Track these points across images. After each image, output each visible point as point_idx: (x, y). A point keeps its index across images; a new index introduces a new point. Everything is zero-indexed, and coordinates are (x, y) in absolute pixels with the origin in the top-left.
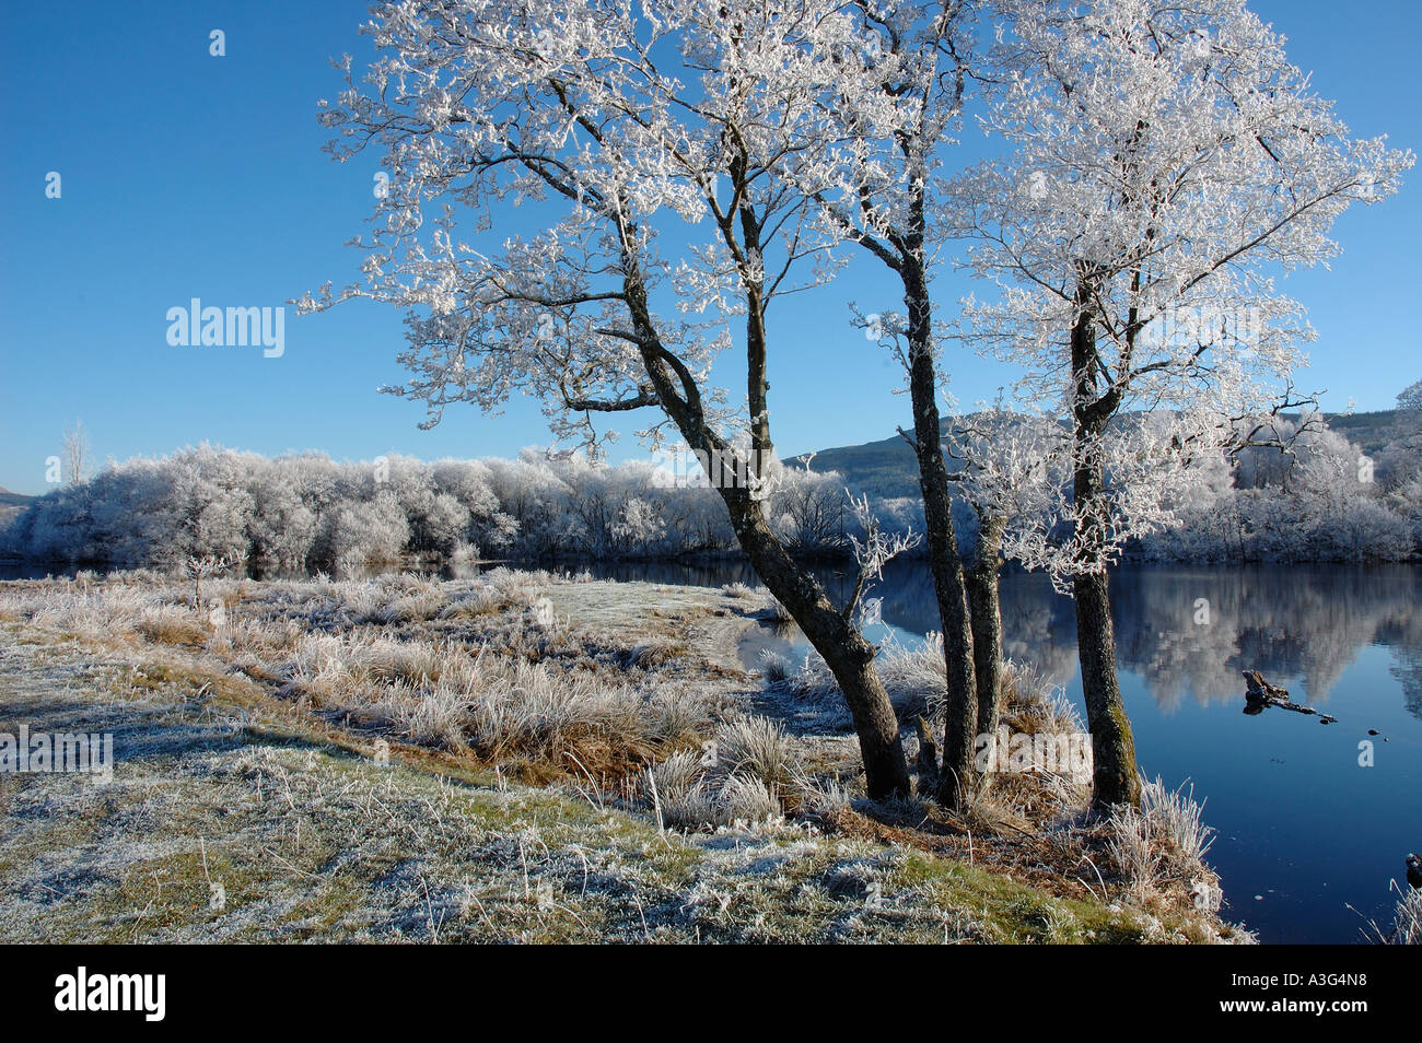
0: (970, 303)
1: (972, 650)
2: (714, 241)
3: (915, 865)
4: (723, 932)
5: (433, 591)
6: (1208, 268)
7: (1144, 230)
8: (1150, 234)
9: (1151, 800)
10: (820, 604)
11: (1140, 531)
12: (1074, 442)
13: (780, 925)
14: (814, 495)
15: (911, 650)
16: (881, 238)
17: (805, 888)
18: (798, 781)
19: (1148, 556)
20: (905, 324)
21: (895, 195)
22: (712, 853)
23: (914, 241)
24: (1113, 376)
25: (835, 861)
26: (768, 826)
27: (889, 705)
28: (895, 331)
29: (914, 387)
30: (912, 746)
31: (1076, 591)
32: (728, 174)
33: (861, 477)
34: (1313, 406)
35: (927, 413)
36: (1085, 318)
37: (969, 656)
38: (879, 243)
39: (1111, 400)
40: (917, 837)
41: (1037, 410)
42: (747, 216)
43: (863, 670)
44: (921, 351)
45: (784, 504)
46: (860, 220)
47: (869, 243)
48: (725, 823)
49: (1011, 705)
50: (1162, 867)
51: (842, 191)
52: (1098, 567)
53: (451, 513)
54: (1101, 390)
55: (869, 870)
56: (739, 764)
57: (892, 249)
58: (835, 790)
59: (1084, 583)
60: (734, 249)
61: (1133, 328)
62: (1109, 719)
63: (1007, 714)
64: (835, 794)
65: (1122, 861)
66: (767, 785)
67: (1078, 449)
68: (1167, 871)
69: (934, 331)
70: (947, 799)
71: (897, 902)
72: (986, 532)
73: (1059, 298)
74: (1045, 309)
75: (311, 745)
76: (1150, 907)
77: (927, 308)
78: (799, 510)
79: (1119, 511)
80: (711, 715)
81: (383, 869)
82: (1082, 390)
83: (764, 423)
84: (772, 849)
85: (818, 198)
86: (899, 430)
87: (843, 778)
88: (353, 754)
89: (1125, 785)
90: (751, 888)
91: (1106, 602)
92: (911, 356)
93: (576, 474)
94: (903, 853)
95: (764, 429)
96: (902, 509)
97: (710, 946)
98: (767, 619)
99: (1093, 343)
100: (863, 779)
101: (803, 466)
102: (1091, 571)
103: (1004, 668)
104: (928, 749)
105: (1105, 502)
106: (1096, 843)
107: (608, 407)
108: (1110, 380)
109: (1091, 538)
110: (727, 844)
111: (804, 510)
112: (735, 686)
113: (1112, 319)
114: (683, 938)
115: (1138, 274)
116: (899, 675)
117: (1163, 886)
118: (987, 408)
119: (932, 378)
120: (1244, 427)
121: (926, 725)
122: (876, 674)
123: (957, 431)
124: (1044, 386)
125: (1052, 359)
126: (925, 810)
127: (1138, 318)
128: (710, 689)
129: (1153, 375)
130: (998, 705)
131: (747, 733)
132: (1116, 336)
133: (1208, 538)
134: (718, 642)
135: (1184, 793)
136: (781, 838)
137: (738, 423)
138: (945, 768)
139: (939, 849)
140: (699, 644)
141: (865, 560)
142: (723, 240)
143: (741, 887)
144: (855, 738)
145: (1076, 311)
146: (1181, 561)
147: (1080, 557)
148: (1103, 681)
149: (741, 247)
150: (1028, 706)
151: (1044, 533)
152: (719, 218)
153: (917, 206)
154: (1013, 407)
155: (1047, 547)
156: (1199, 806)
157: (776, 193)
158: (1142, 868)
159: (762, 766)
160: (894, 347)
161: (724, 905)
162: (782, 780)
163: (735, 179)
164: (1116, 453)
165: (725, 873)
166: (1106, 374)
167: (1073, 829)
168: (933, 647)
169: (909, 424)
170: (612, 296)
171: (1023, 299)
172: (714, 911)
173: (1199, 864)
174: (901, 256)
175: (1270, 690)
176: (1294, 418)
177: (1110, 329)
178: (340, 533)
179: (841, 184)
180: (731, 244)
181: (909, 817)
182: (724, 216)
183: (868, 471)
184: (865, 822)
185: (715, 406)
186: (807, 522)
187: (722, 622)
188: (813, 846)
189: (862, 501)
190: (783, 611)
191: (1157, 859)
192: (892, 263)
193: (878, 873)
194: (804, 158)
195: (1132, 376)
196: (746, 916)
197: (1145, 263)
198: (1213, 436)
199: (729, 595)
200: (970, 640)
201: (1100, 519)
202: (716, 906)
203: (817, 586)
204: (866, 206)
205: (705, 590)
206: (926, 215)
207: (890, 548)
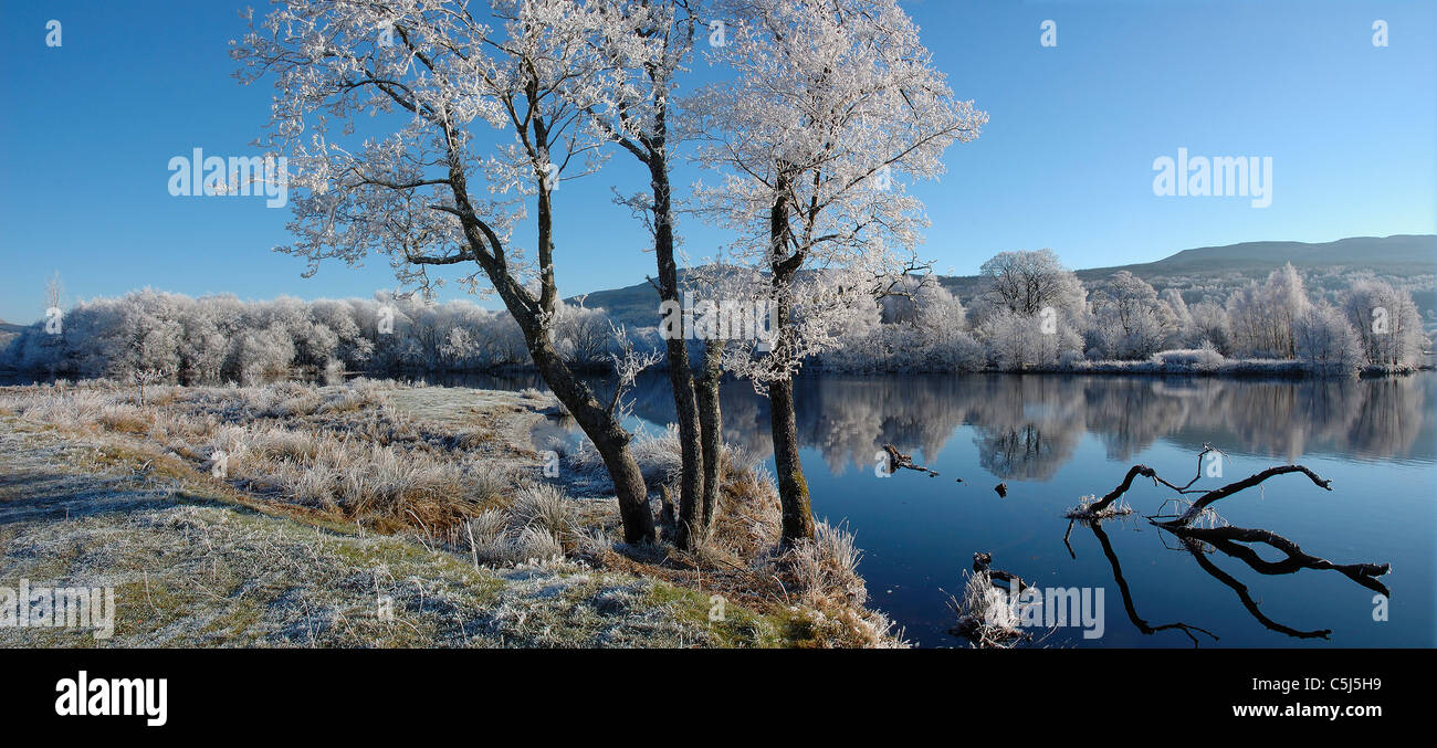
0: (699, 187)
1: (700, 437)
2: (514, 142)
3: (659, 591)
4: (521, 639)
5: (311, 394)
6: (864, 172)
7: (824, 143)
8: (827, 146)
9: (821, 534)
10: (590, 403)
11: (814, 350)
12: (771, 287)
13: (562, 635)
14: (586, 324)
15: (656, 436)
16: (635, 140)
17: (580, 608)
18: (575, 531)
19: (824, 368)
20: (652, 202)
21: (644, 109)
22: (512, 583)
23: (659, 142)
24: (799, 242)
25: (602, 588)
26: (553, 564)
27: (640, 476)
28: (645, 206)
29: (658, 247)
30: (657, 506)
31: (770, 392)
32: (524, 94)
33: (621, 312)
34: (928, 270)
35: (667, 265)
36: (781, 201)
37: (698, 441)
38: (634, 144)
39: (798, 259)
40: (660, 571)
41: (746, 263)
42: (538, 124)
43: (622, 451)
44: (663, 221)
45: (565, 332)
46: (619, 127)
47: (625, 143)
48: (522, 561)
49: (728, 476)
50: (828, 577)
51: (606, 106)
52: (785, 376)
53: (326, 338)
54: (791, 252)
55: (626, 595)
56: (532, 519)
57: (642, 148)
58: (601, 537)
59: (776, 387)
60: (529, 148)
61: (814, 211)
62: (792, 481)
63: (726, 483)
64: (601, 540)
65: (801, 577)
66: (552, 533)
67: (774, 293)
68: (831, 580)
69: (672, 207)
70: (682, 544)
71: (646, 617)
72: (710, 351)
73: (764, 185)
74: (754, 192)
75: (224, 505)
76: (819, 606)
77: (668, 189)
78: (576, 336)
79: (801, 337)
80: (512, 483)
81: (276, 594)
82: (777, 251)
83: (550, 273)
84: (556, 580)
85: (589, 111)
86: (648, 278)
87: (607, 529)
88: (254, 511)
89: (803, 526)
90: (541, 608)
91: (791, 400)
92: (656, 225)
93: (415, 309)
94: (651, 582)
95: (550, 277)
96: (650, 335)
97: (511, 649)
98: (552, 414)
99: (786, 219)
100: (622, 529)
101: (578, 304)
102: (781, 378)
103: (723, 449)
104: (668, 508)
105: (791, 331)
106: (784, 566)
107: (437, 262)
108: (797, 245)
109: (781, 355)
110: (524, 576)
111: (579, 336)
112: (529, 462)
113: (800, 203)
114: (492, 644)
115: (818, 173)
116: (647, 454)
117: (828, 591)
118: (710, 262)
119: (671, 241)
120: (887, 282)
121: (667, 490)
122: (631, 454)
123: (689, 279)
124: (751, 247)
125: (759, 229)
126: (666, 552)
127: (818, 204)
128: (511, 464)
129: (826, 244)
130: (719, 476)
131: (538, 496)
132: (802, 215)
133: (864, 355)
134: (516, 432)
135: (843, 528)
136: (562, 572)
137: (532, 273)
138: (680, 522)
139: (676, 580)
140: (503, 432)
141: (623, 372)
142: (521, 141)
143: (534, 607)
144: (616, 500)
145: (775, 196)
146: (846, 372)
147: (774, 368)
148: (789, 454)
149: (533, 146)
150: (740, 476)
151: (748, 351)
152: (518, 125)
153: (660, 117)
154: (729, 261)
155: (750, 361)
156: (852, 535)
157: (559, 107)
158: (815, 580)
159: (549, 521)
160: (645, 217)
161: (522, 620)
162: (563, 530)
163: (529, 98)
164: (801, 296)
165: (522, 597)
166: (794, 241)
167: (769, 558)
168: (672, 434)
169: (655, 274)
170: (440, 181)
171: (738, 184)
172: (514, 624)
173: (852, 574)
174: (649, 153)
175: (900, 457)
176: (919, 277)
177: (798, 210)
178: (245, 352)
179: (606, 101)
180: (526, 144)
181: (655, 557)
182: (521, 124)
183: (625, 307)
184: (623, 560)
185: (515, 260)
186: (581, 344)
187: (521, 416)
188: (585, 578)
189: (621, 329)
190: (564, 408)
191: (825, 574)
192: (642, 158)
193: (633, 597)
194: (579, 82)
195: (812, 243)
196: (537, 628)
197: (824, 166)
198: (864, 286)
199: (525, 397)
200: (699, 429)
201: (787, 342)
202: (516, 621)
203: (588, 390)
204: (624, 116)
205: (508, 393)
206: (667, 123)
207: (641, 363)
